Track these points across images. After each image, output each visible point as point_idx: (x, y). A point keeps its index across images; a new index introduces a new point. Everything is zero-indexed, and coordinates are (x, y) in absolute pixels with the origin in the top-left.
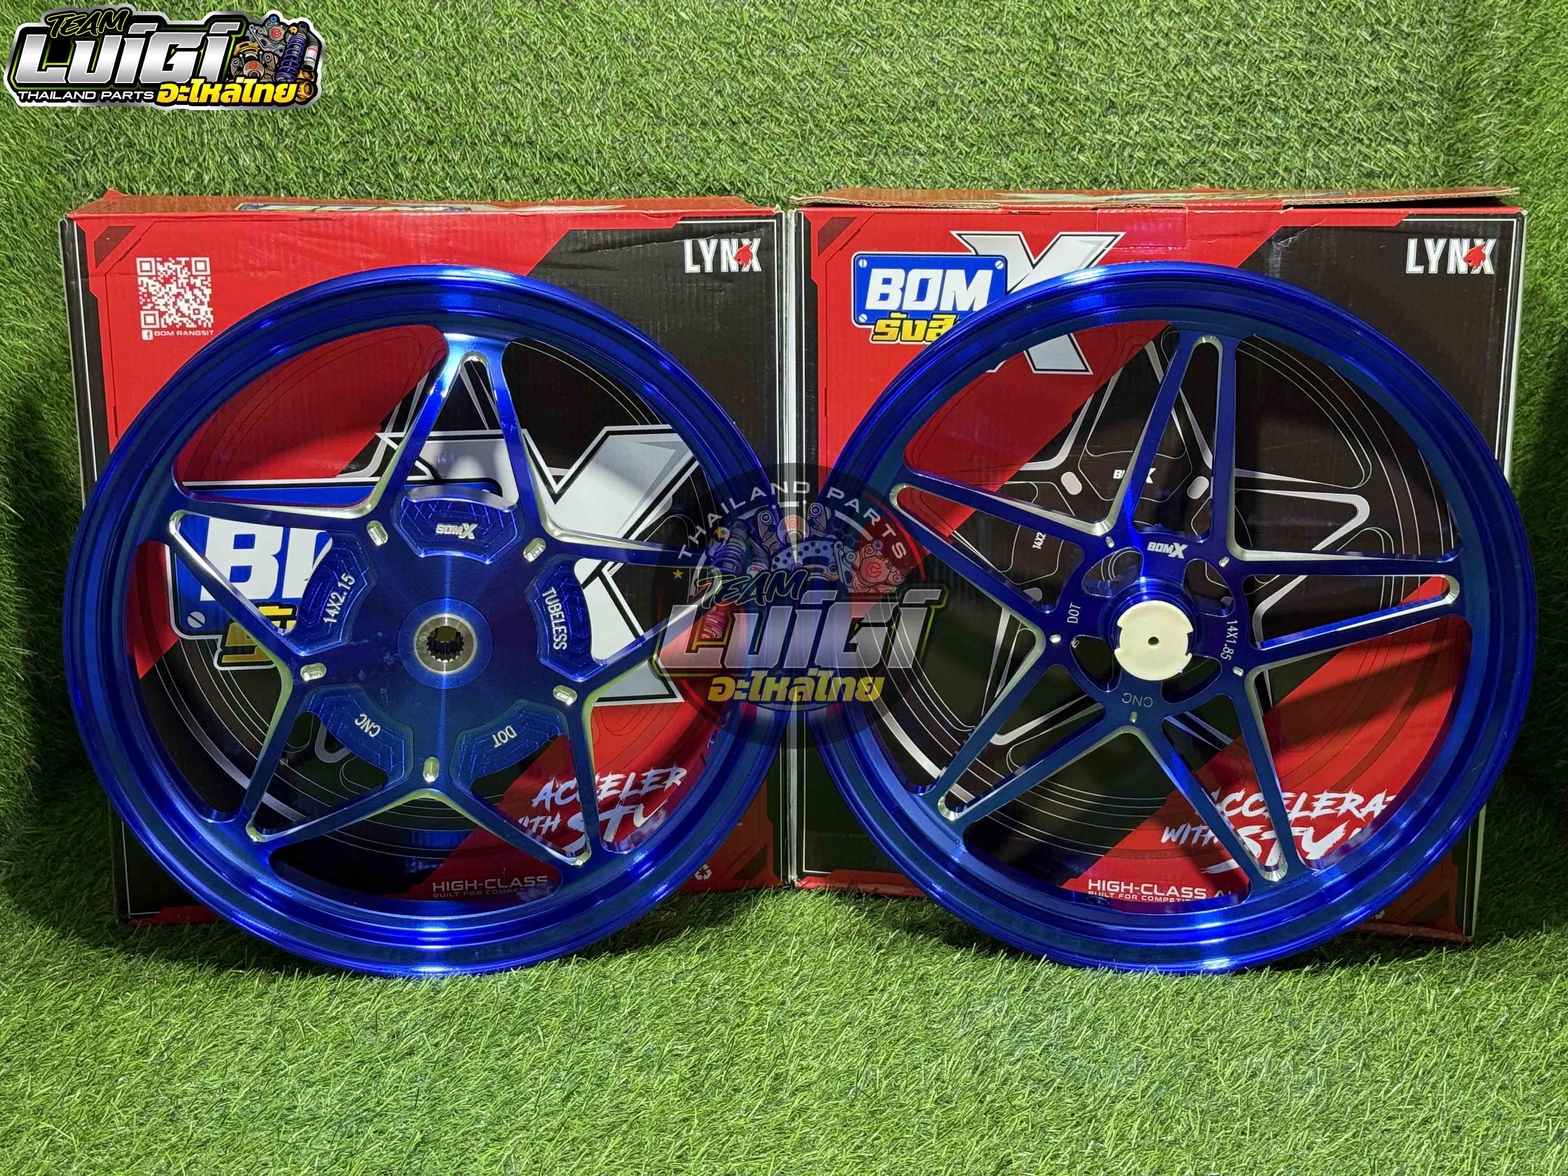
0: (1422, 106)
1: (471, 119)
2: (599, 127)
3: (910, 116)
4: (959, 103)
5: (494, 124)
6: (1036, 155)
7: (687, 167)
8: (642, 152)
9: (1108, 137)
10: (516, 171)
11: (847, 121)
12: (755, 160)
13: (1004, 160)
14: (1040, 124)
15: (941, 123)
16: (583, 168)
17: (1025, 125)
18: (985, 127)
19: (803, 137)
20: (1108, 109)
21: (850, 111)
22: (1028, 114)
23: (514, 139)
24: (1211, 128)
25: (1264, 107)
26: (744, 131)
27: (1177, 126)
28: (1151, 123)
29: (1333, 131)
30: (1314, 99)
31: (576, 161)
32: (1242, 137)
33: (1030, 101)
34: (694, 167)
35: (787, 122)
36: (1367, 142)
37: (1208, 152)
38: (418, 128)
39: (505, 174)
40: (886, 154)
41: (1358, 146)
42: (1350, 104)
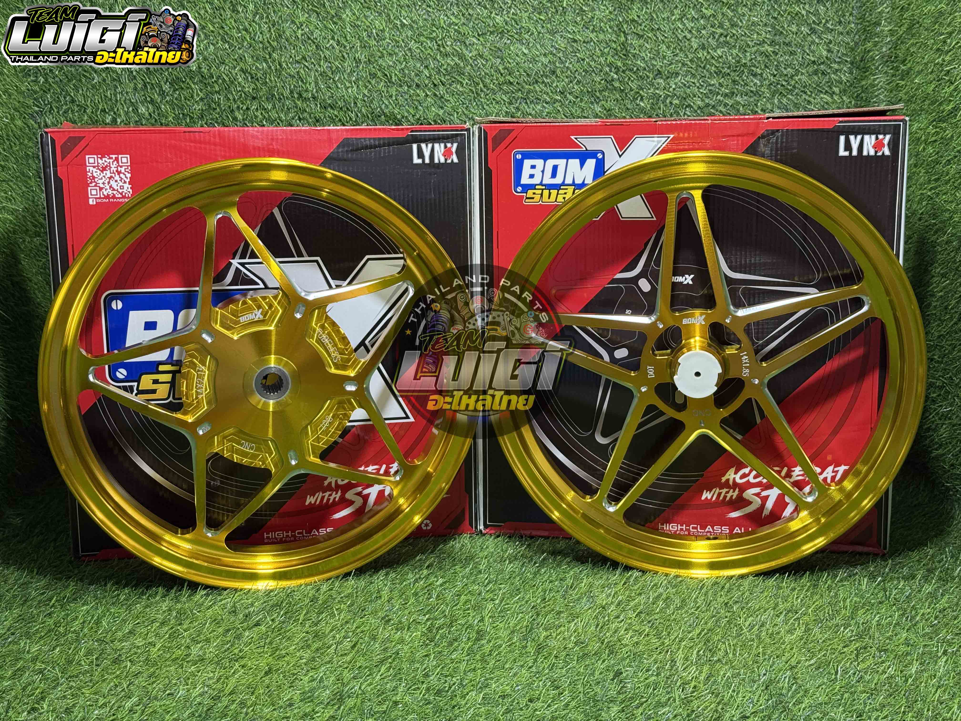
0: (841, 72)
1: (278, 85)
2: (355, 88)
3: (539, 80)
4: (569, 72)
5: (292, 87)
6: (615, 103)
7: (408, 112)
8: (381, 103)
9: (657, 92)
10: (305, 115)
11: (503, 84)
12: (448, 107)
13: (596, 106)
14: (617, 84)
15: (558, 84)
16: (345, 112)
17: (608, 85)
18: (584, 87)
19: (477, 93)
20: (657, 75)
21: (504, 77)
22: (610, 78)
23: (304, 95)
24: (717, 85)
25: (748, 73)
26: (442, 90)
27: (698, 85)
28: (682, 83)
29: (789, 87)
30: (777, 68)
31: (341, 109)
32: (736, 91)
33: (611, 71)
34: (411, 111)
35: (467, 84)
36: (809, 93)
37: (716, 100)
38: (247, 89)
39: (299, 117)
40: (526, 103)
41: (804, 96)
42: (799, 71)
